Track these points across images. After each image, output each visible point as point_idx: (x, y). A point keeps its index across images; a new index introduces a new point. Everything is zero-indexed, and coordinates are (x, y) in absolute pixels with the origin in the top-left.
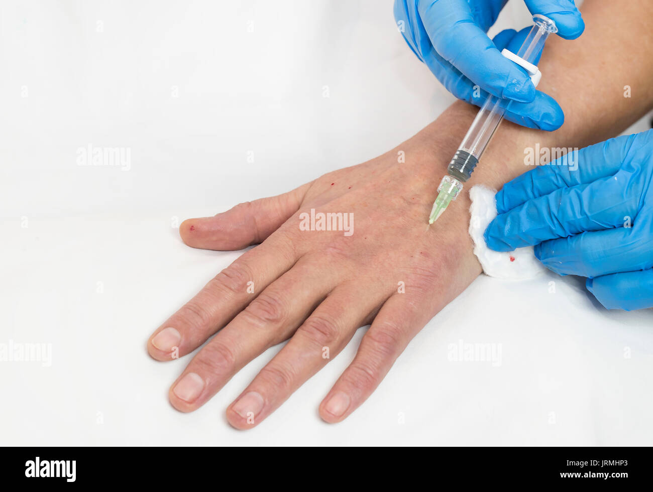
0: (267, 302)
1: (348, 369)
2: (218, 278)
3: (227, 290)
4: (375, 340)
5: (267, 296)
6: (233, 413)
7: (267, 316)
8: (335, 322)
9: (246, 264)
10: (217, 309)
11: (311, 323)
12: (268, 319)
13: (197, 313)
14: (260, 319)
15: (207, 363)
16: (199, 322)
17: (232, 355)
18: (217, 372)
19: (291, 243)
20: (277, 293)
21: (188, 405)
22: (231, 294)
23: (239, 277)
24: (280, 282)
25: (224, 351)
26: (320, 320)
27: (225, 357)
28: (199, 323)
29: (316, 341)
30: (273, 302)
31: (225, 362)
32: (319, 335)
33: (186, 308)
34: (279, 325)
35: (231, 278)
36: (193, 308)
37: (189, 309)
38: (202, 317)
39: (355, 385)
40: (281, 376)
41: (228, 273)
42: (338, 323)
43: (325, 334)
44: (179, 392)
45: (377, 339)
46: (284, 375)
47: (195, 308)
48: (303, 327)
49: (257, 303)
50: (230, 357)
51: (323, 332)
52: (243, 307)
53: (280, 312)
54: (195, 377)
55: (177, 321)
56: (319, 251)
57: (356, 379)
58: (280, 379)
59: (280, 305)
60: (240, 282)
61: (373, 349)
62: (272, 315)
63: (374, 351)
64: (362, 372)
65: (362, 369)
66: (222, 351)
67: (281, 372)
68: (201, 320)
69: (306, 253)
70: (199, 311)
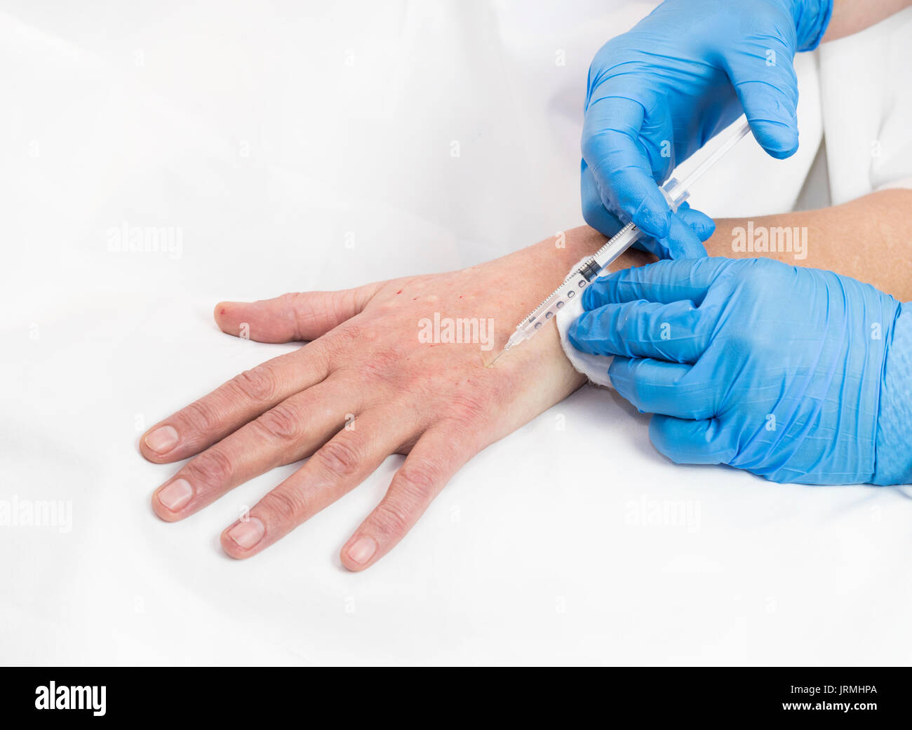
0: (282, 414)
1: (377, 509)
2: (236, 380)
3: (243, 394)
4: (409, 480)
5: (283, 407)
6: (229, 539)
7: (278, 429)
8: (358, 451)
9: (270, 369)
10: (226, 413)
11: (331, 449)
12: (279, 434)
13: (203, 415)
14: (270, 432)
15: (201, 471)
16: (203, 424)
17: (230, 468)
18: (211, 483)
20: (295, 406)
21: (171, 514)
22: (247, 399)
23: (259, 383)
24: (302, 395)
25: (223, 461)
26: (340, 446)
27: (223, 467)
28: (203, 426)
29: (334, 470)
30: (288, 416)
31: (221, 473)
32: (337, 464)
33: (194, 406)
34: (291, 443)
35: (250, 381)
36: (201, 408)
37: (196, 408)
38: (207, 419)
39: (384, 529)
40: (289, 504)
41: (248, 375)
42: (361, 453)
43: (345, 464)
44: (164, 498)
45: (412, 478)
46: (292, 504)
47: (201, 407)
48: (320, 450)
49: (270, 414)
50: (228, 469)
51: (342, 461)
52: (254, 416)
53: (294, 428)
54: (184, 484)
55: (180, 421)
57: (384, 523)
58: (286, 507)
59: (296, 420)
60: (259, 389)
61: (407, 490)
62: (285, 430)
63: (407, 492)
64: (392, 516)
65: (392, 512)
66: (220, 461)
67: (289, 500)
68: (206, 423)
69: (339, 368)
70: (206, 412)
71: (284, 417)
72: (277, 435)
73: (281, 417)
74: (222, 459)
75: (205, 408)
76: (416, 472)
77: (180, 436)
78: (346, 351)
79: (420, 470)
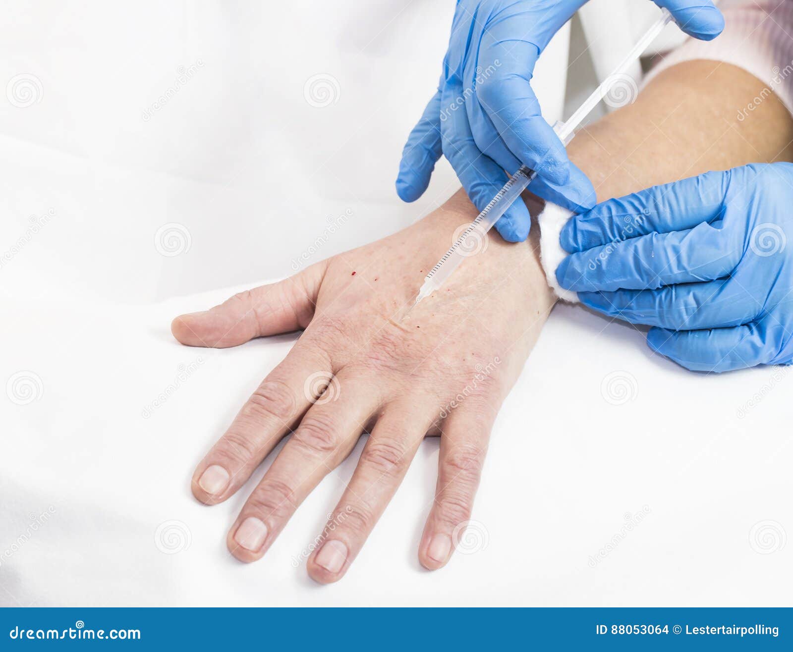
0: (318, 427)
3: (272, 415)
4: (462, 469)
6: (318, 567)
7: (321, 443)
8: (401, 447)
9: (283, 383)
11: (377, 452)
12: (324, 448)
13: (243, 446)
14: (315, 448)
15: (267, 505)
16: (247, 455)
17: (292, 492)
18: (279, 514)
19: (326, 355)
20: (326, 415)
21: (253, 554)
22: (276, 420)
23: (280, 400)
26: (385, 447)
27: (287, 496)
28: (247, 457)
29: (388, 473)
30: (325, 428)
31: (287, 502)
32: (390, 466)
33: (230, 439)
34: (334, 453)
35: (272, 401)
36: (235, 438)
37: (233, 441)
38: (248, 449)
40: (359, 518)
42: (405, 449)
44: (241, 540)
45: (463, 466)
46: (363, 517)
47: (239, 440)
50: (291, 496)
53: (335, 439)
54: (256, 522)
55: (223, 458)
56: (361, 363)
57: (453, 517)
58: (359, 522)
59: (333, 430)
60: (284, 406)
61: (463, 479)
62: (327, 443)
63: (462, 481)
64: (458, 508)
65: (455, 504)
66: (282, 490)
67: (359, 514)
68: (249, 454)
69: (344, 366)
70: (244, 443)
71: (321, 429)
72: (322, 449)
73: (318, 430)
74: (282, 488)
75: (242, 438)
76: (465, 459)
77: (230, 473)
78: (342, 348)
79: (467, 456)
